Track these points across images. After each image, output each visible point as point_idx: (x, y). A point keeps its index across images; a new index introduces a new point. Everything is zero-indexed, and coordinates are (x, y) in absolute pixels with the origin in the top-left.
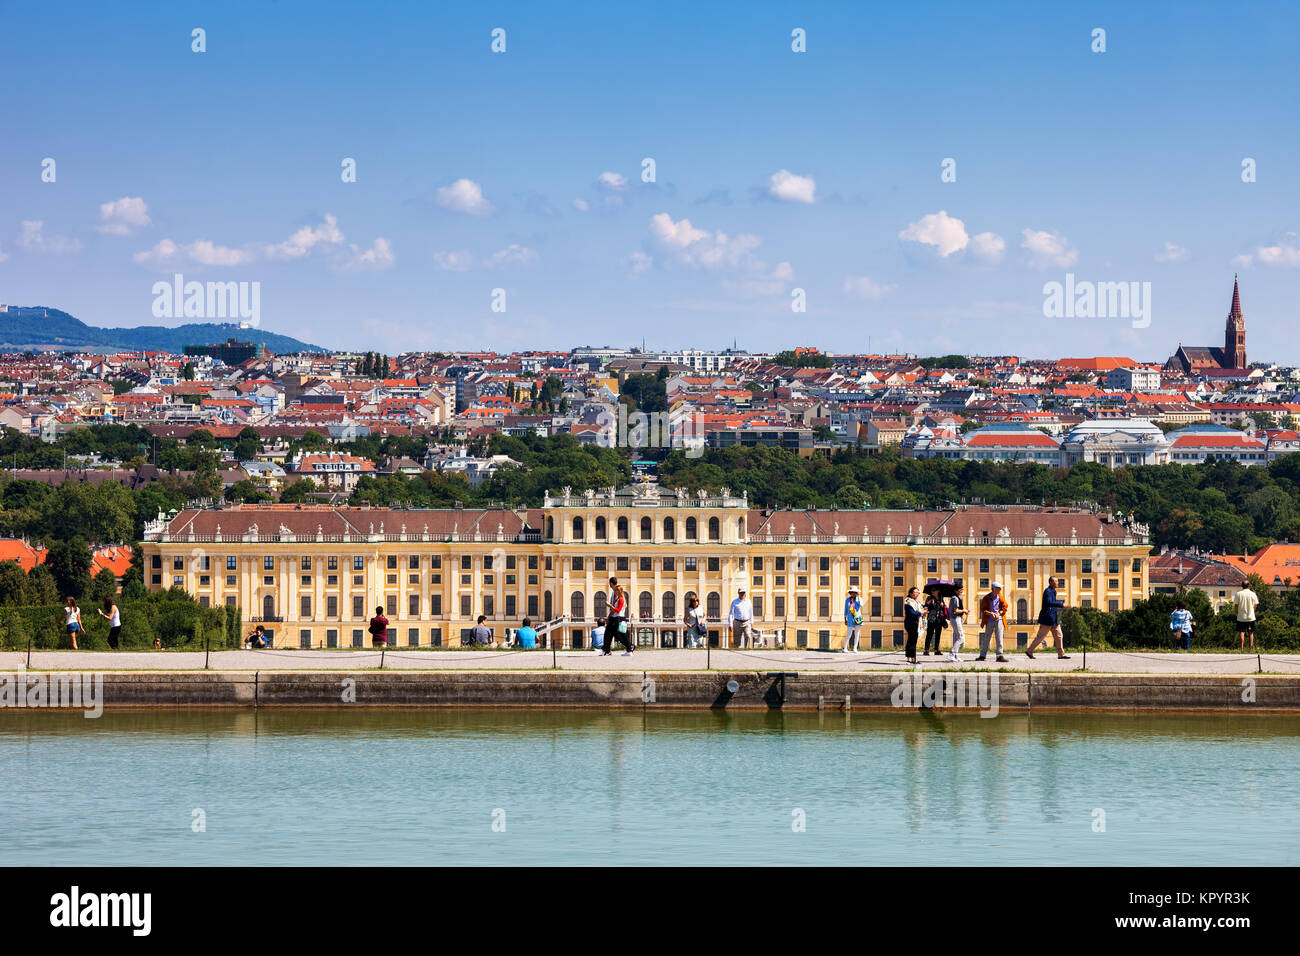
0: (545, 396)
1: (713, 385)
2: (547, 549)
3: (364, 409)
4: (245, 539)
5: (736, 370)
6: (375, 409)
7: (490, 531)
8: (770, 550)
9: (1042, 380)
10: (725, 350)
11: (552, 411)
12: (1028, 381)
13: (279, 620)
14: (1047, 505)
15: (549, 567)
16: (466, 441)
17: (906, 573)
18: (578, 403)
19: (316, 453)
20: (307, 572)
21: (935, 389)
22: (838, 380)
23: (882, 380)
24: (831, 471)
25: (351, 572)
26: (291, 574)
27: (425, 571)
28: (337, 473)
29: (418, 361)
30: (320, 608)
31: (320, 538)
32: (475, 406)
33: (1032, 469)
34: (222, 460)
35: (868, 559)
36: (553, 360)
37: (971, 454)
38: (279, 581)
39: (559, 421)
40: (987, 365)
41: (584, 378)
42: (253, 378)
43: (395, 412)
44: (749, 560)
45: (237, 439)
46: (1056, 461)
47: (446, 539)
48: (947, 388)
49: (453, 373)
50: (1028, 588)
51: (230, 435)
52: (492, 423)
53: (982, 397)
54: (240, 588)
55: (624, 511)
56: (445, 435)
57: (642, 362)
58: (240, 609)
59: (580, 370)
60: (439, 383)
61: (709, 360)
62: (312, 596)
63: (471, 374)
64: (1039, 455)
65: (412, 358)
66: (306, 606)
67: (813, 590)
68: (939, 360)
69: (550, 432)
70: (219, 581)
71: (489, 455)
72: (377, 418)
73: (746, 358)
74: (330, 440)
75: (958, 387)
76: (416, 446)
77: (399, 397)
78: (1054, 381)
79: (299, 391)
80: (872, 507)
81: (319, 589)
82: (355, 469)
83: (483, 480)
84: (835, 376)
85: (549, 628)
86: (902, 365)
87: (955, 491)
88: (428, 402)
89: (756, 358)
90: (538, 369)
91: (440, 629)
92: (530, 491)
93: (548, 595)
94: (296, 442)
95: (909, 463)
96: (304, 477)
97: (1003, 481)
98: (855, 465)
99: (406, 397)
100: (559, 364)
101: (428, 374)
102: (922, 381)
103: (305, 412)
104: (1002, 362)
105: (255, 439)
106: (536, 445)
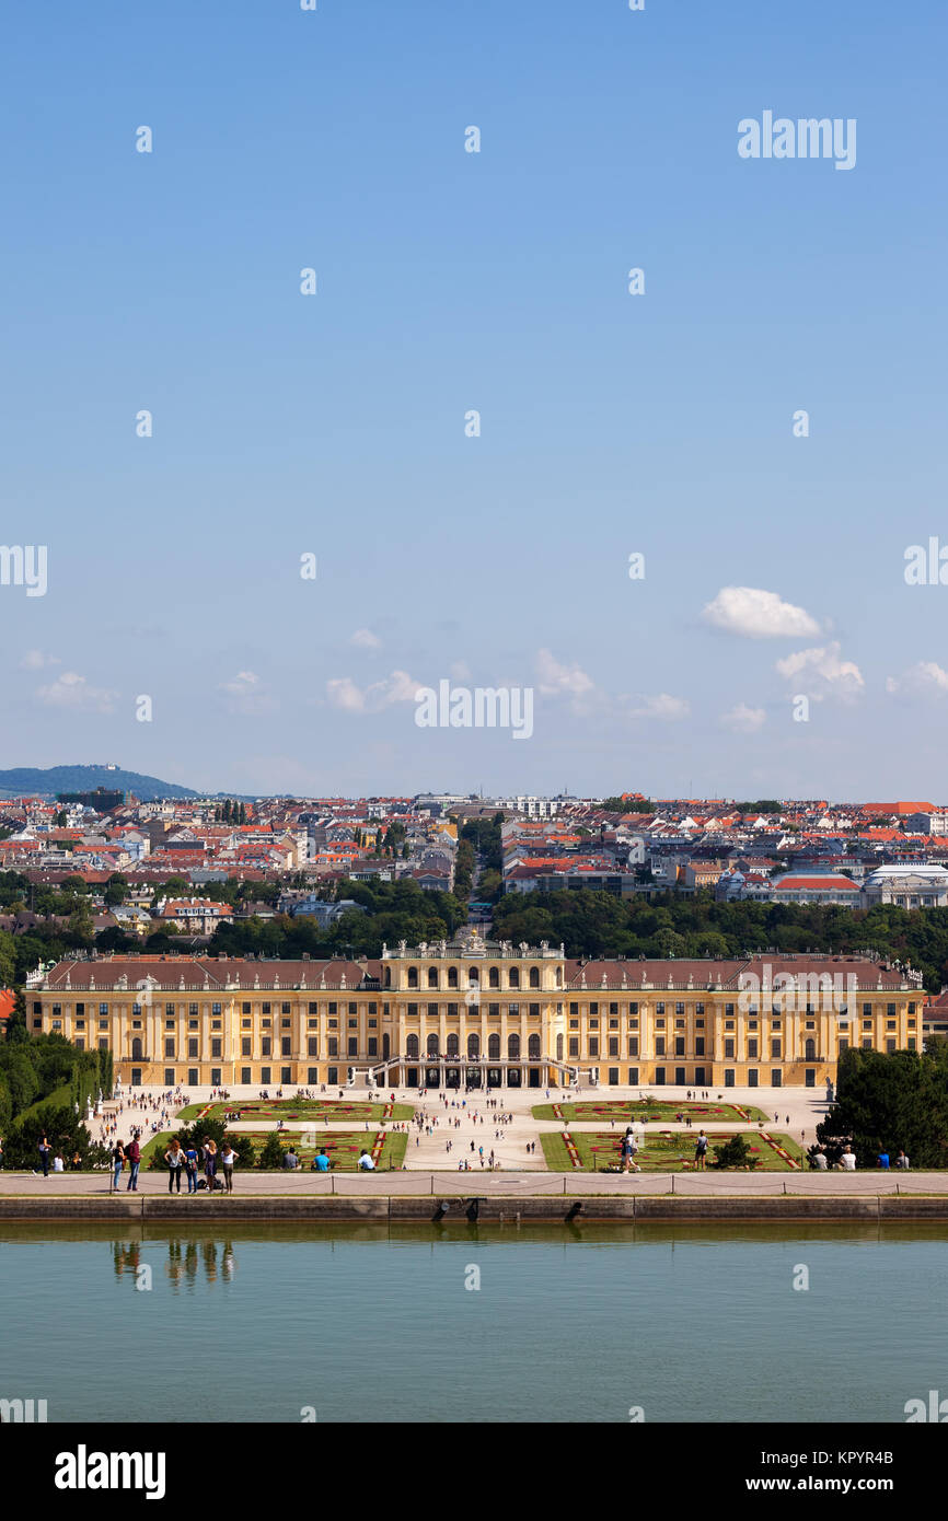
0: (390, 840)
1: (545, 830)
2: (385, 996)
3: (223, 855)
4: (116, 987)
5: (567, 816)
6: (232, 855)
7: (334, 979)
8: (585, 996)
9: (848, 824)
10: (556, 795)
11: (396, 856)
12: (835, 825)
13: (147, 1060)
14: (833, 954)
15: (386, 1012)
16: (316, 886)
17: (706, 1017)
18: (419, 848)
19: (179, 899)
20: (171, 1017)
21: (749, 833)
22: (660, 825)
23: (701, 825)
24: (651, 913)
25: (210, 1016)
26: (156, 1019)
27: (276, 1016)
28: (198, 917)
29: (273, 808)
30: (182, 1051)
31: (182, 987)
32: (324, 852)
33: (834, 910)
34: (94, 906)
35: (672, 1004)
36: (397, 807)
37: (780, 897)
38: (146, 1026)
39: (401, 865)
40: (799, 809)
41: (425, 824)
42: (121, 825)
43: (251, 857)
44: (566, 1006)
45: (106, 884)
46: (858, 902)
47: (295, 987)
48: (761, 832)
49: (305, 820)
50: (815, 1030)
51: (99, 880)
52: (340, 867)
53: (793, 841)
54: (112, 1032)
55: (454, 962)
56: (297, 880)
57: (479, 807)
58: (112, 1052)
59: (422, 816)
60: (292, 829)
61: (542, 805)
62: (176, 1039)
63: (322, 820)
64: (841, 897)
65: (267, 804)
66: (170, 1047)
67: (624, 1032)
68: (754, 805)
69: (393, 877)
70: (93, 1025)
71: (337, 900)
72: (234, 863)
73: (576, 804)
74: (191, 885)
75: (771, 831)
76: (269, 891)
77: (255, 842)
78: (858, 825)
79: (163, 836)
80: (675, 957)
81: (182, 1031)
82: (215, 914)
83: (331, 923)
84: (657, 821)
85: (387, 1068)
86: (719, 810)
87: (764, 930)
88: (281, 847)
89: (585, 804)
90: (383, 815)
91: (289, 1069)
92: (374, 934)
93: (386, 1037)
94: (162, 887)
95: (722, 905)
96: (168, 922)
97: (807, 923)
98: (673, 908)
99: (261, 842)
100: (402, 810)
101: (282, 820)
102: (738, 826)
103: (168, 858)
104: (813, 806)
105: (122, 884)
106: (380, 889)
